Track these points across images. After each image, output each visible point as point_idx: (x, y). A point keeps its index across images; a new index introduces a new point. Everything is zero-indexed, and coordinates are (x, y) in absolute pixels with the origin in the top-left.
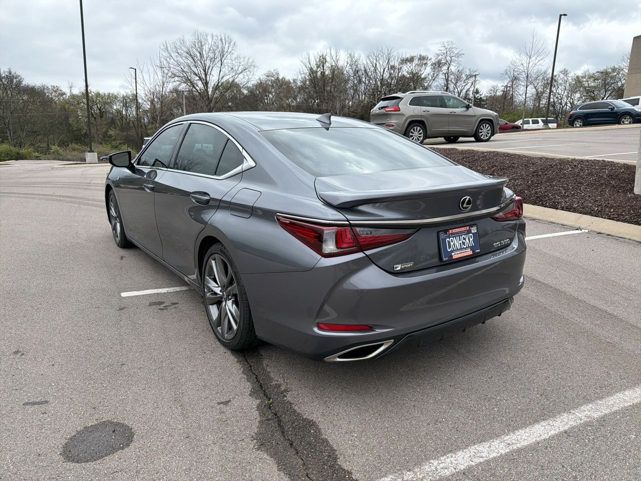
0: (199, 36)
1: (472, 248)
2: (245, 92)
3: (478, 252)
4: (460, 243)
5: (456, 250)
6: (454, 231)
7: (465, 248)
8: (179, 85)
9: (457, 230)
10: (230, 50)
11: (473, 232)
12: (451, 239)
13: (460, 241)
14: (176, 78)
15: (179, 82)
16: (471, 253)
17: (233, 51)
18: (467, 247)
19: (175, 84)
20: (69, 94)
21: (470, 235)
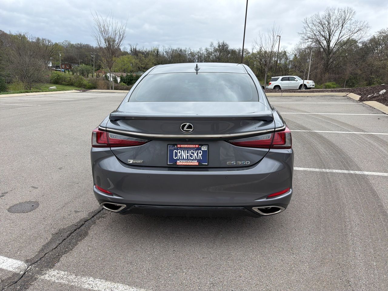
0: (329, 11)
1: (199, 161)
2: (360, 45)
3: (206, 165)
4: (188, 156)
5: (181, 159)
6: (182, 146)
7: (192, 160)
8: (312, 44)
9: (186, 146)
10: (350, 17)
11: (202, 149)
12: (178, 151)
13: (188, 153)
14: (310, 40)
15: (311, 42)
16: (197, 164)
17: (352, 18)
18: (194, 159)
19: (308, 43)
20: (251, 53)
21: (199, 151)
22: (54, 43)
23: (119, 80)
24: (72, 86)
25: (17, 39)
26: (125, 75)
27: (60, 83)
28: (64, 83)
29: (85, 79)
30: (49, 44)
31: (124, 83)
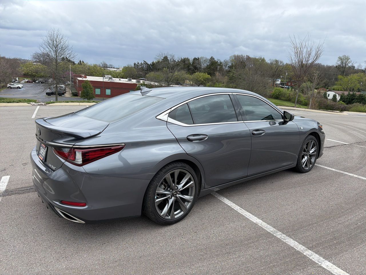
22: (285, 64)
23: (338, 98)
24: (289, 101)
25: (258, 61)
26: (346, 93)
27: (280, 98)
28: (283, 98)
29: (302, 96)
30: (281, 64)
31: (343, 101)
